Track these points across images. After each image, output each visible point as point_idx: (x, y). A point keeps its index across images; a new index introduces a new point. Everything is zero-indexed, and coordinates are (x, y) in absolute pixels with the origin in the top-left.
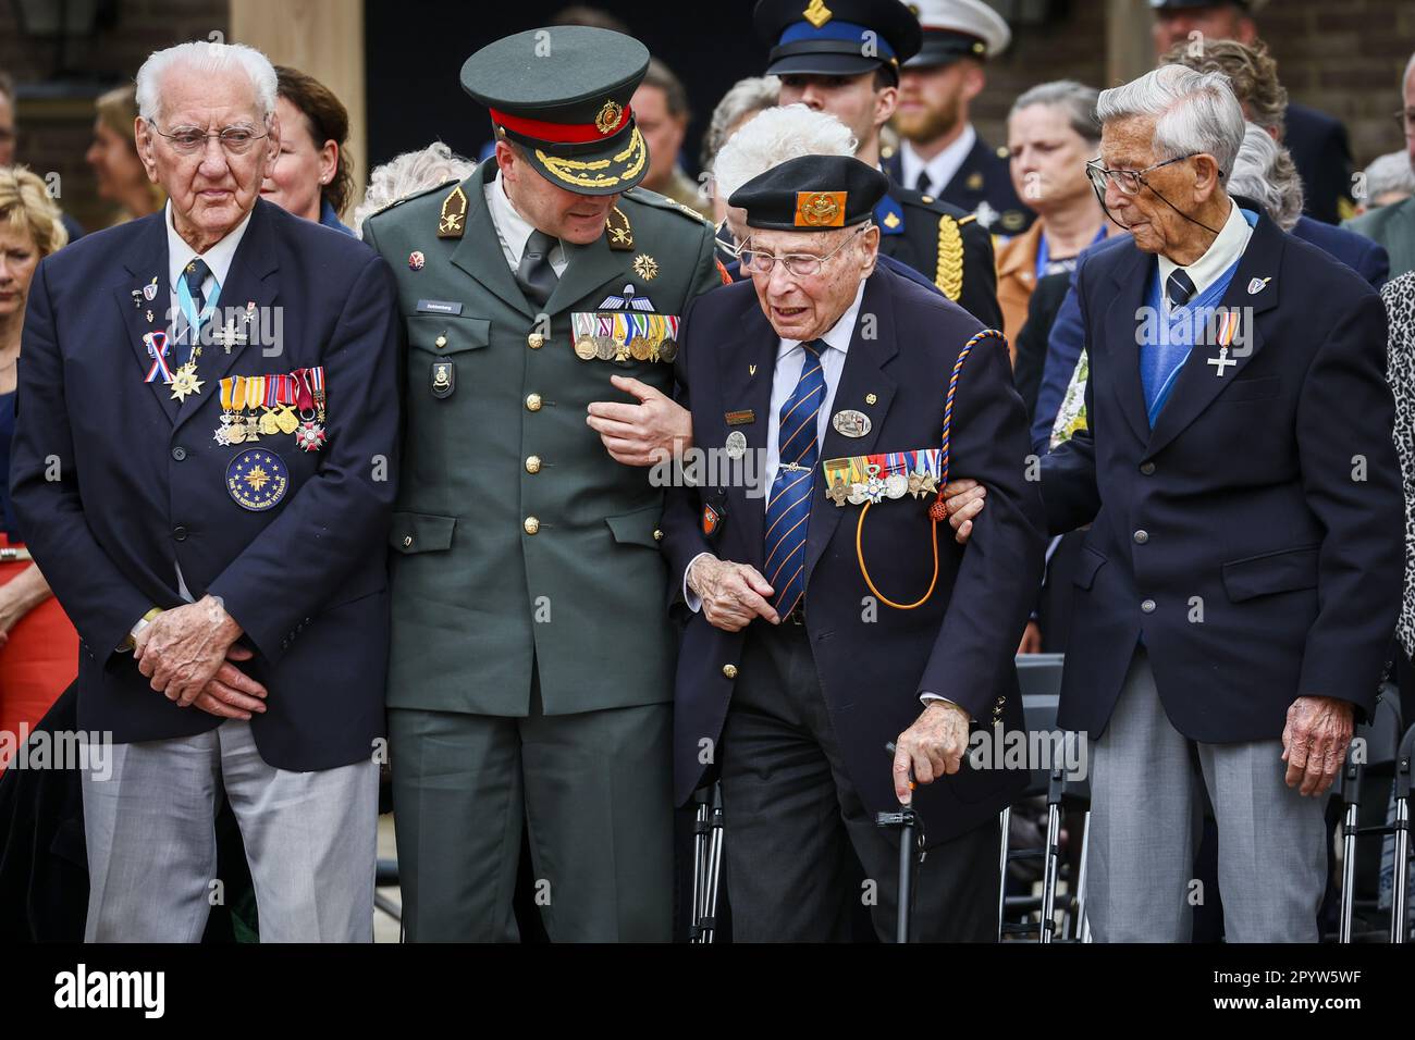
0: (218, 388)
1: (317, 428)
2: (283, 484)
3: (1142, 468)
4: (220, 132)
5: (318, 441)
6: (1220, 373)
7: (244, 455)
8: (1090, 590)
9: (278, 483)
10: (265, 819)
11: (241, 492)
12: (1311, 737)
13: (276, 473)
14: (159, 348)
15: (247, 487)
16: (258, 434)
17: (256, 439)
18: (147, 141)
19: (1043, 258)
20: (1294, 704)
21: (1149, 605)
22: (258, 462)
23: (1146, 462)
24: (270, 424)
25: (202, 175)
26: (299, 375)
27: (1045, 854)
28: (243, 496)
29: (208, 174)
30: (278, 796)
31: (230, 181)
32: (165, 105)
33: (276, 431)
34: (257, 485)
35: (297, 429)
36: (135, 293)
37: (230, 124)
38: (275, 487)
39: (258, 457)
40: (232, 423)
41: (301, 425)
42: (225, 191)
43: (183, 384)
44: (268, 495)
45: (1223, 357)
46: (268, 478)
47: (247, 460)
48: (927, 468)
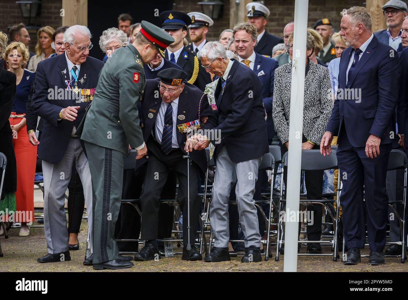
4: (88, 47)
14: (68, 83)
18: (68, 46)
25: (84, 54)
36: (62, 72)
43: (77, 91)
48: (197, 123)
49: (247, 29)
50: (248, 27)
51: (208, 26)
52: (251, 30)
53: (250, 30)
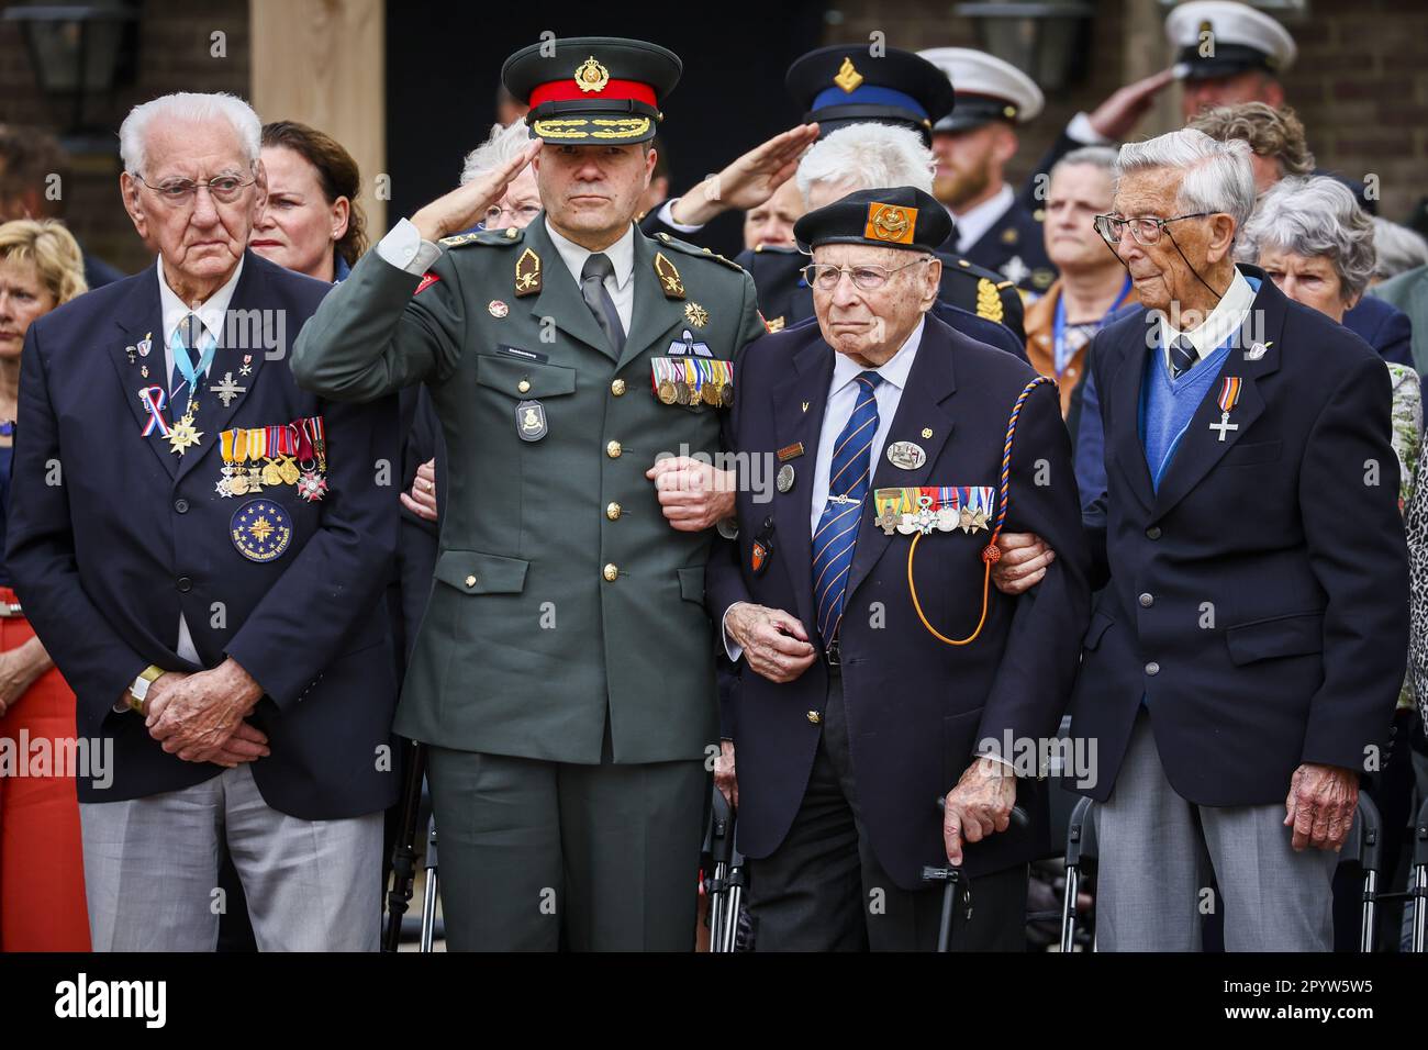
0: (218, 441)
1: (317, 478)
2: (286, 536)
3: (1148, 533)
4: (209, 181)
5: (320, 491)
6: (1222, 437)
7: (248, 506)
8: (1096, 650)
9: (282, 534)
10: (277, 876)
11: (245, 543)
12: (1314, 804)
13: (279, 524)
14: (155, 402)
15: (251, 538)
16: (261, 485)
17: (259, 490)
18: (134, 196)
19: (1060, 323)
20: (1299, 770)
21: (1153, 668)
22: (262, 513)
23: (1153, 526)
24: (272, 475)
25: (194, 226)
26: (299, 426)
27: (1062, 917)
28: (247, 547)
29: (199, 224)
30: (289, 853)
31: (221, 232)
32: (151, 159)
33: (279, 481)
34: (262, 535)
35: (299, 481)
36: (129, 349)
37: (217, 171)
38: (279, 538)
39: (261, 508)
40: (234, 475)
41: (302, 476)
42: (217, 242)
43: (182, 436)
44: (272, 546)
45: (1225, 422)
46: (272, 529)
47: (251, 511)
48: (980, 505)
49: (1252, 134)
50: (1258, 126)
51: (1013, 123)
52: (1273, 137)
53: (1270, 139)
